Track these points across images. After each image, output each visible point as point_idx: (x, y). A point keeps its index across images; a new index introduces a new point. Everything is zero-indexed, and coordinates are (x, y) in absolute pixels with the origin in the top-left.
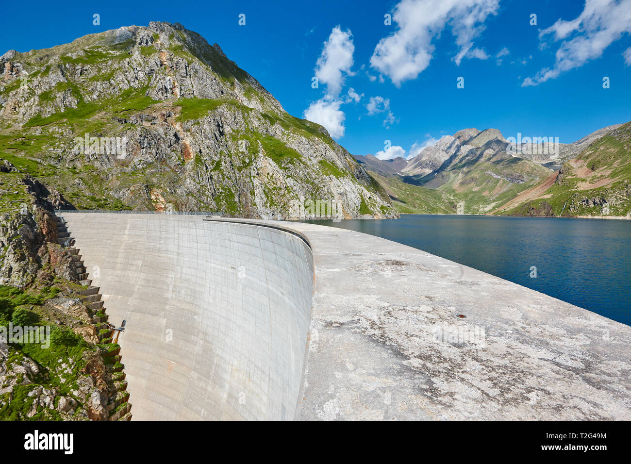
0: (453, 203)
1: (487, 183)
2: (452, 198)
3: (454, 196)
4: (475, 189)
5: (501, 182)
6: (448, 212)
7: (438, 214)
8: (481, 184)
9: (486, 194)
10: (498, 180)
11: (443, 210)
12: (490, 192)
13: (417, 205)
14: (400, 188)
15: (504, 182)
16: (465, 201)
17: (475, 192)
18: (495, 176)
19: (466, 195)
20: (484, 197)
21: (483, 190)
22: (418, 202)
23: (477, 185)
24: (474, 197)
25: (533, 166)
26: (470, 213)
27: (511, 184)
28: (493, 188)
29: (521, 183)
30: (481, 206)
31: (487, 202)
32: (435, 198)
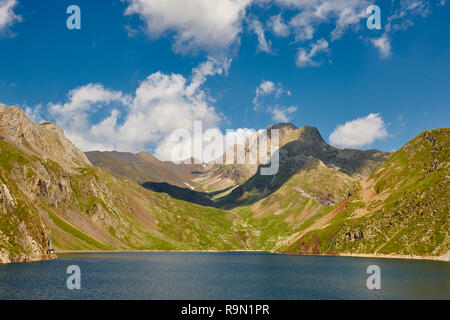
0: (244, 232)
1: (294, 204)
2: (245, 225)
3: (250, 222)
4: (278, 212)
5: (310, 202)
6: (231, 248)
7: (210, 251)
8: (286, 205)
9: (289, 220)
10: (307, 200)
11: (224, 244)
12: (295, 216)
13: (185, 237)
14: (133, 212)
15: (314, 203)
16: (262, 230)
17: (278, 217)
18: (304, 194)
19: (265, 221)
20: (286, 224)
21: (287, 214)
22: (188, 231)
23: (281, 208)
24: (274, 224)
25: (346, 181)
26: (263, 249)
27: (320, 206)
28: (299, 211)
29: (332, 205)
30: (279, 237)
31: (288, 232)
32: (221, 225)
